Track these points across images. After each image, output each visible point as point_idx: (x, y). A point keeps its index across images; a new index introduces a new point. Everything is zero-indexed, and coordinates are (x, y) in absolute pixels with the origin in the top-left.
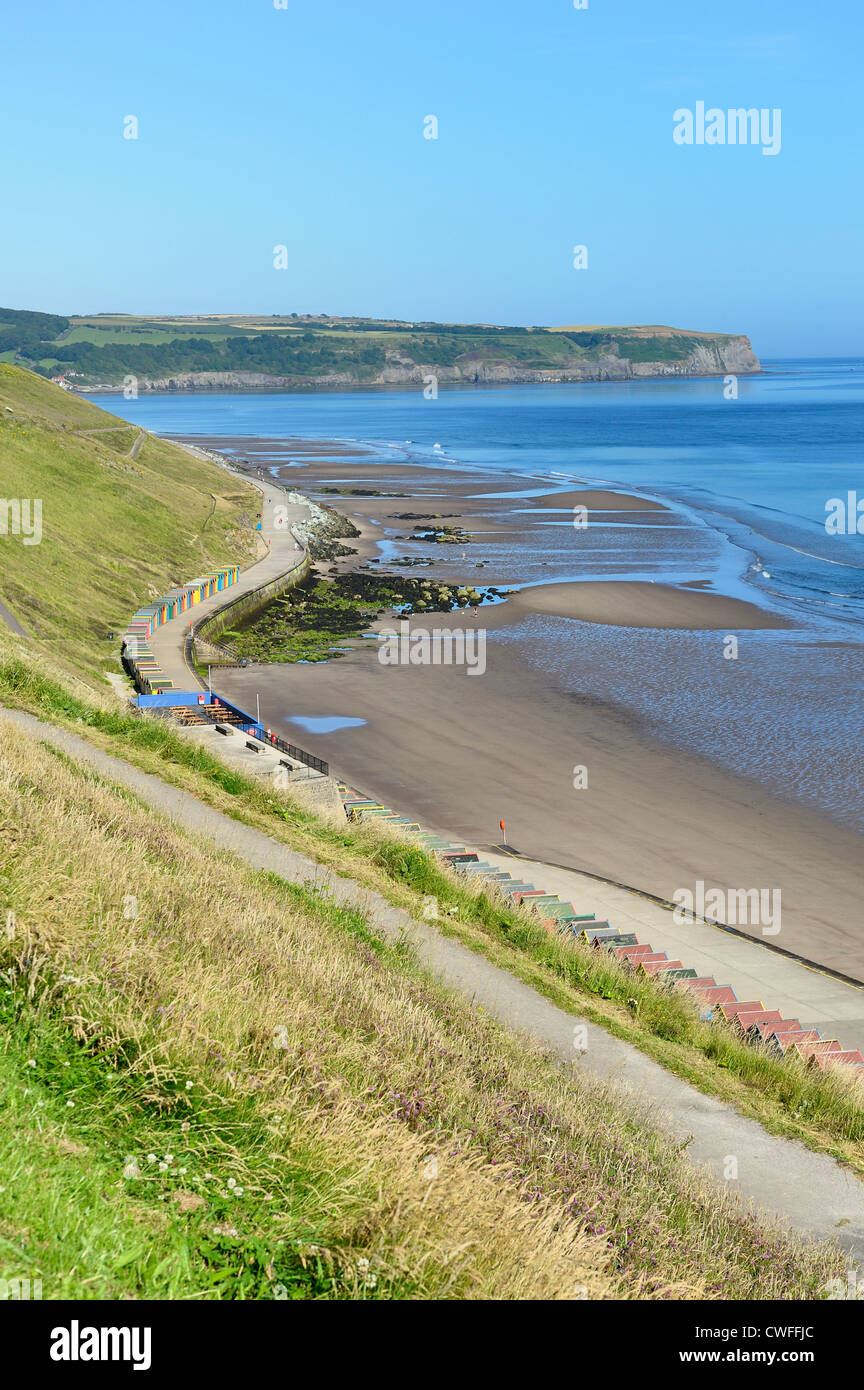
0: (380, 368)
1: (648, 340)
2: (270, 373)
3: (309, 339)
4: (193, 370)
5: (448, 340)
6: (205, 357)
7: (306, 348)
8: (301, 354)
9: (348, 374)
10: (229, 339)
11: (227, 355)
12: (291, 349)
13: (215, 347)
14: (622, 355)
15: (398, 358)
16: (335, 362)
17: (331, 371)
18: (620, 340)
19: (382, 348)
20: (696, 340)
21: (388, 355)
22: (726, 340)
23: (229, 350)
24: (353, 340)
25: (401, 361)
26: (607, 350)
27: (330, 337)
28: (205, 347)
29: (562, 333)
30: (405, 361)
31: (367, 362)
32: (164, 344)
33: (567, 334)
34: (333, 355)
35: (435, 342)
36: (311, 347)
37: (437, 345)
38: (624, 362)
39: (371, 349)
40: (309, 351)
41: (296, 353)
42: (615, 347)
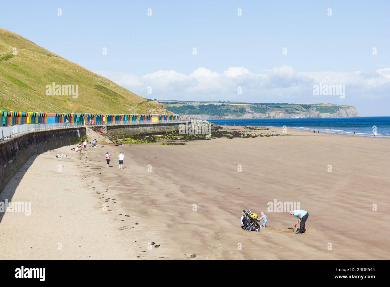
0: (244, 114)
1: (325, 107)
2: (211, 115)
3: (223, 105)
4: (188, 114)
5: (265, 106)
6: (192, 110)
7: (222, 108)
8: (220, 110)
9: (235, 115)
10: (199, 105)
11: (199, 110)
12: (218, 108)
13: (195, 107)
14: (317, 110)
15: (249, 111)
16: (231, 112)
17: (229, 115)
18: (316, 107)
19: (245, 108)
20: (339, 107)
21: (247, 110)
22: (348, 108)
23: (199, 108)
24: (236, 106)
25: (250, 112)
26: (313, 109)
27: (229, 105)
28: (192, 107)
29: (299, 105)
30: (251, 112)
31: (240, 112)
32: (180, 107)
33: (300, 105)
34: (230, 110)
35: (261, 106)
36: (224, 108)
37: (261, 107)
38: (318, 112)
39: (241, 108)
40: (223, 109)
41: (219, 109)
42: (315, 109)
